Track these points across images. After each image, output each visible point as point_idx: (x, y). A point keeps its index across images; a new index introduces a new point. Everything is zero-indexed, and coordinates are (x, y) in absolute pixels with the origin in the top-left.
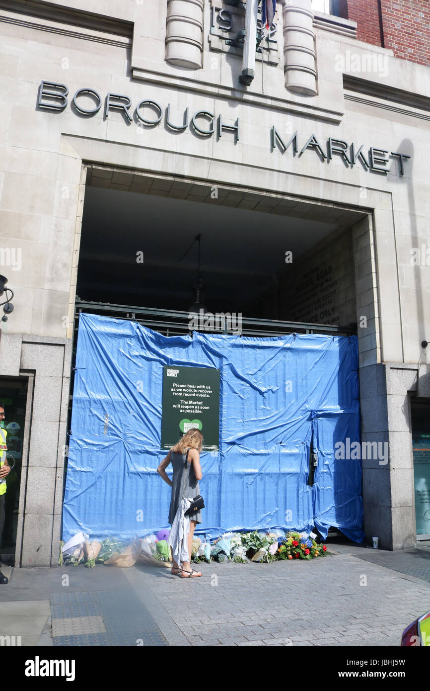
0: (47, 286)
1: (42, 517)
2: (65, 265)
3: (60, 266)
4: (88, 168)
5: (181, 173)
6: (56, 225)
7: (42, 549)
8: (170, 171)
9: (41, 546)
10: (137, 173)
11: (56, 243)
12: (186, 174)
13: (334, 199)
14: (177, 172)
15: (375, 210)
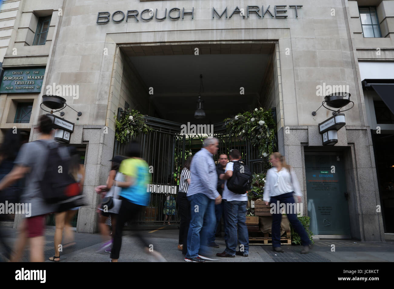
0: (97, 103)
1: (88, 209)
2: (106, 92)
3: (103, 93)
4: (119, 47)
5: (163, 41)
6: (102, 75)
7: (87, 224)
8: (158, 41)
9: (87, 223)
10: (142, 45)
11: (102, 83)
12: (166, 41)
13: (251, 38)
14: (161, 41)
15: (279, 41)
